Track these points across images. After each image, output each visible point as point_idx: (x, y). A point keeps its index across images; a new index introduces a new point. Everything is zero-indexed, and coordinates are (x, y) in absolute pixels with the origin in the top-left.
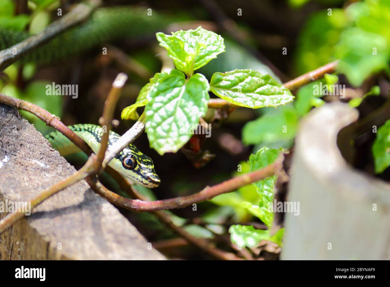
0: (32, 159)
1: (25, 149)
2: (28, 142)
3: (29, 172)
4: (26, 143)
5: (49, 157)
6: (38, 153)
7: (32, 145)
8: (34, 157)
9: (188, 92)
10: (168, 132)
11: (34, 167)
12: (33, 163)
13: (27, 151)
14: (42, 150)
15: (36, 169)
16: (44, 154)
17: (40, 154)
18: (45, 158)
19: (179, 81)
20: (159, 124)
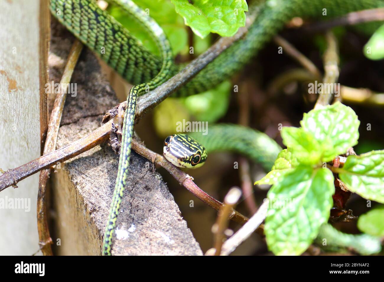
0: (158, 230)
1: (153, 217)
2: (157, 207)
3: (153, 248)
4: (155, 208)
5: (176, 229)
6: (165, 223)
7: (161, 212)
8: (160, 228)
9: (313, 190)
10: (288, 234)
11: (158, 242)
12: (158, 236)
13: (155, 219)
14: (169, 219)
15: (160, 244)
16: (170, 225)
17: (167, 224)
18: (171, 230)
19: (306, 174)
20: (279, 226)
